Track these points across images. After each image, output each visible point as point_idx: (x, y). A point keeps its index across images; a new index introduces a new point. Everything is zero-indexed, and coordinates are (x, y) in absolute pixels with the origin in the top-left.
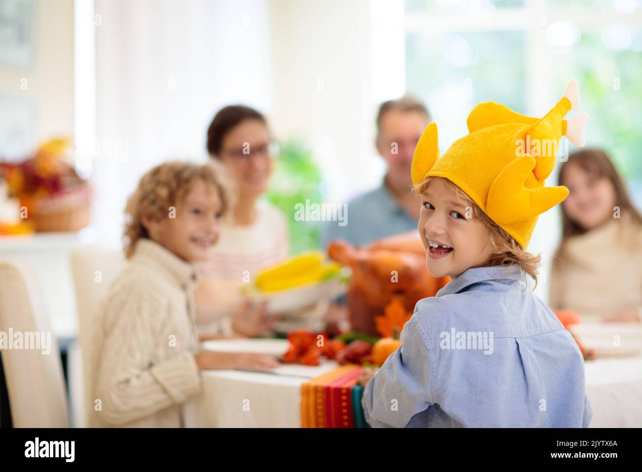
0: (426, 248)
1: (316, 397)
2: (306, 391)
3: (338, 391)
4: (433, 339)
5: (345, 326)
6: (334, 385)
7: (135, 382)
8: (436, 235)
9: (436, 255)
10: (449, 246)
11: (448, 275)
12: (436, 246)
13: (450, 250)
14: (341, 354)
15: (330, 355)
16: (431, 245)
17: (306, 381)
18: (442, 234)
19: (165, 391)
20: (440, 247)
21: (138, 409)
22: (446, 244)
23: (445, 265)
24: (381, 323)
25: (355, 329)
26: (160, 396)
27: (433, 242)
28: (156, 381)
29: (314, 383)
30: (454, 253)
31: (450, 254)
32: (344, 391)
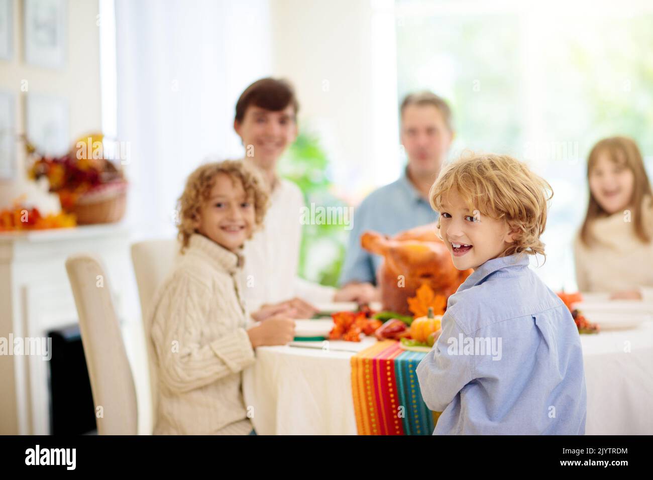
0: (450, 250)
1: (364, 368)
2: (355, 363)
3: (383, 363)
4: (470, 326)
5: (376, 307)
6: (379, 358)
7: (196, 355)
8: (456, 237)
9: (459, 253)
10: (469, 244)
11: (471, 268)
12: (459, 246)
13: (471, 247)
14: (379, 332)
15: (368, 332)
16: (454, 246)
17: (354, 355)
18: (462, 236)
19: (223, 363)
20: (462, 247)
21: (199, 379)
22: (467, 243)
23: (467, 261)
24: (413, 304)
25: (387, 309)
26: (218, 368)
27: (456, 243)
28: (216, 356)
29: (362, 357)
30: (474, 250)
31: (471, 251)
32: (388, 363)
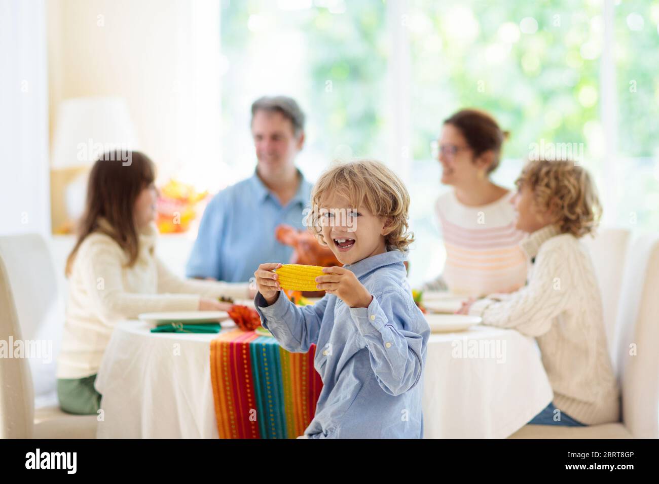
1: (222, 352)
3: (239, 347)
6: (236, 342)
20: (347, 241)
29: (220, 341)
30: (357, 244)
32: (244, 347)
